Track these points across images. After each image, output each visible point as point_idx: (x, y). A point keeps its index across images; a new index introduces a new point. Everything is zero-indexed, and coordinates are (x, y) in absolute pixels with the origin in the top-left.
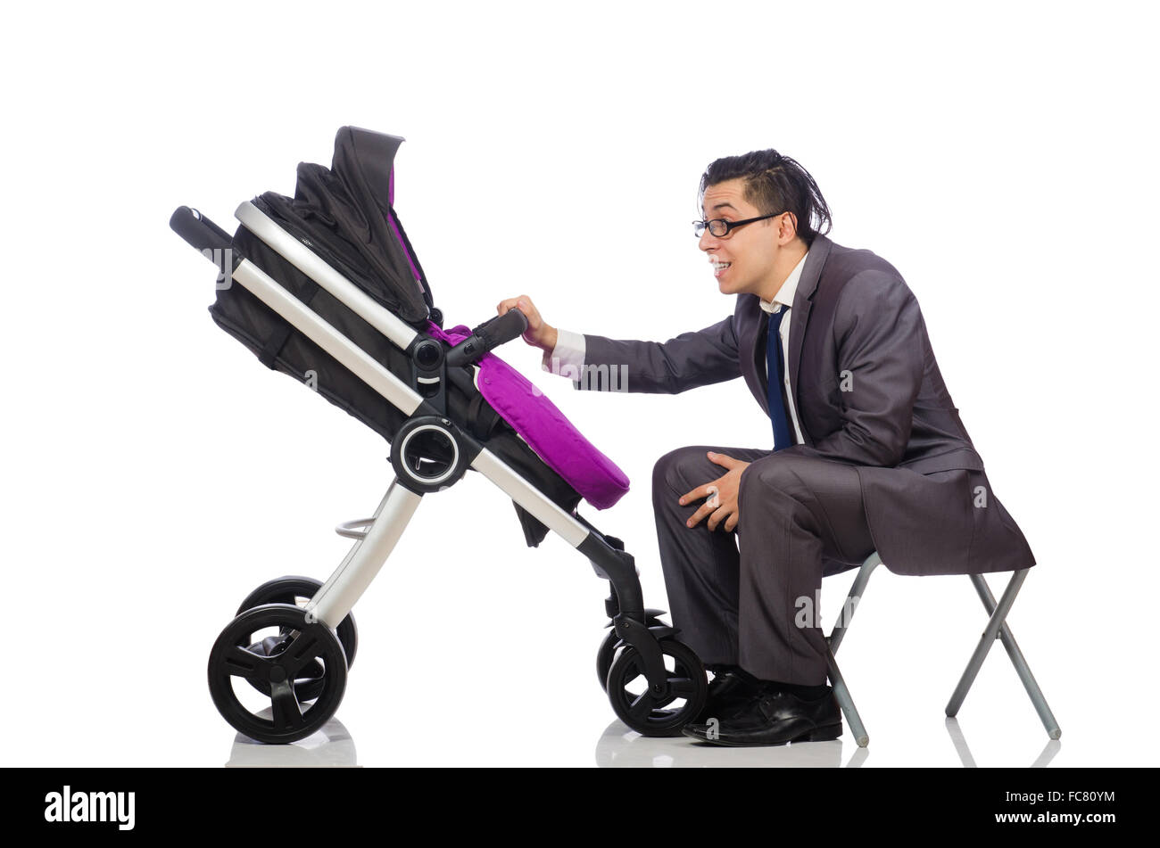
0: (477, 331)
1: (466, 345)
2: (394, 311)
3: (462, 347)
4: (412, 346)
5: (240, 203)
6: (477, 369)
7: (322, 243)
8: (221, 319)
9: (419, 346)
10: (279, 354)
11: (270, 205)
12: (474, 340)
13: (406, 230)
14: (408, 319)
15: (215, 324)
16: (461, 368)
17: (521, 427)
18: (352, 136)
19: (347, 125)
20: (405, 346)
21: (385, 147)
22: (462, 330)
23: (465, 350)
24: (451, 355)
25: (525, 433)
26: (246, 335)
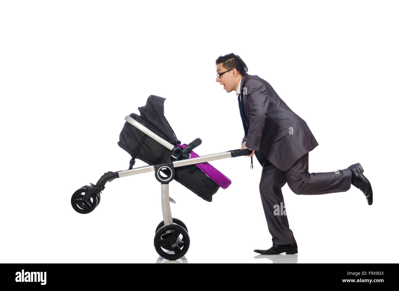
0: (190, 145)
1: (187, 148)
2: (168, 141)
3: (186, 149)
4: (173, 150)
5: (126, 116)
6: (190, 155)
7: (147, 124)
8: (121, 145)
9: (175, 149)
10: (137, 154)
11: (133, 116)
12: (189, 147)
13: (168, 121)
14: (172, 143)
15: (119, 147)
16: (186, 154)
17: (202, 169)
18: (153, 97)
19: (152, 95)
20: (171, 150)
21: (162, 100)
22: (185, 145)
23: (187, 149)
24: (183, 151)
25: (203, 170)
26: (127, 148)
